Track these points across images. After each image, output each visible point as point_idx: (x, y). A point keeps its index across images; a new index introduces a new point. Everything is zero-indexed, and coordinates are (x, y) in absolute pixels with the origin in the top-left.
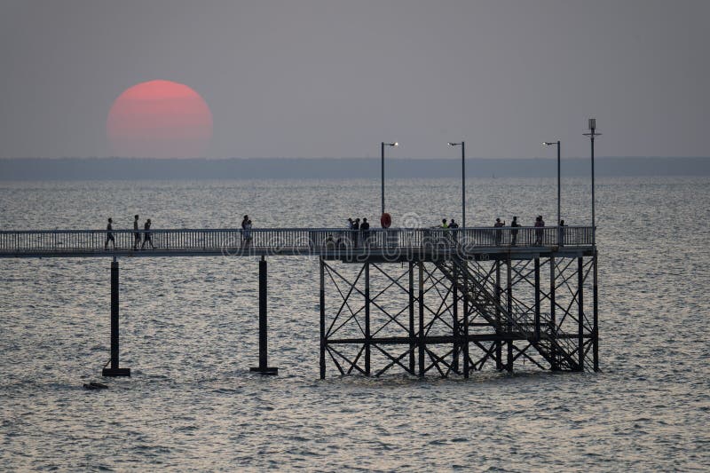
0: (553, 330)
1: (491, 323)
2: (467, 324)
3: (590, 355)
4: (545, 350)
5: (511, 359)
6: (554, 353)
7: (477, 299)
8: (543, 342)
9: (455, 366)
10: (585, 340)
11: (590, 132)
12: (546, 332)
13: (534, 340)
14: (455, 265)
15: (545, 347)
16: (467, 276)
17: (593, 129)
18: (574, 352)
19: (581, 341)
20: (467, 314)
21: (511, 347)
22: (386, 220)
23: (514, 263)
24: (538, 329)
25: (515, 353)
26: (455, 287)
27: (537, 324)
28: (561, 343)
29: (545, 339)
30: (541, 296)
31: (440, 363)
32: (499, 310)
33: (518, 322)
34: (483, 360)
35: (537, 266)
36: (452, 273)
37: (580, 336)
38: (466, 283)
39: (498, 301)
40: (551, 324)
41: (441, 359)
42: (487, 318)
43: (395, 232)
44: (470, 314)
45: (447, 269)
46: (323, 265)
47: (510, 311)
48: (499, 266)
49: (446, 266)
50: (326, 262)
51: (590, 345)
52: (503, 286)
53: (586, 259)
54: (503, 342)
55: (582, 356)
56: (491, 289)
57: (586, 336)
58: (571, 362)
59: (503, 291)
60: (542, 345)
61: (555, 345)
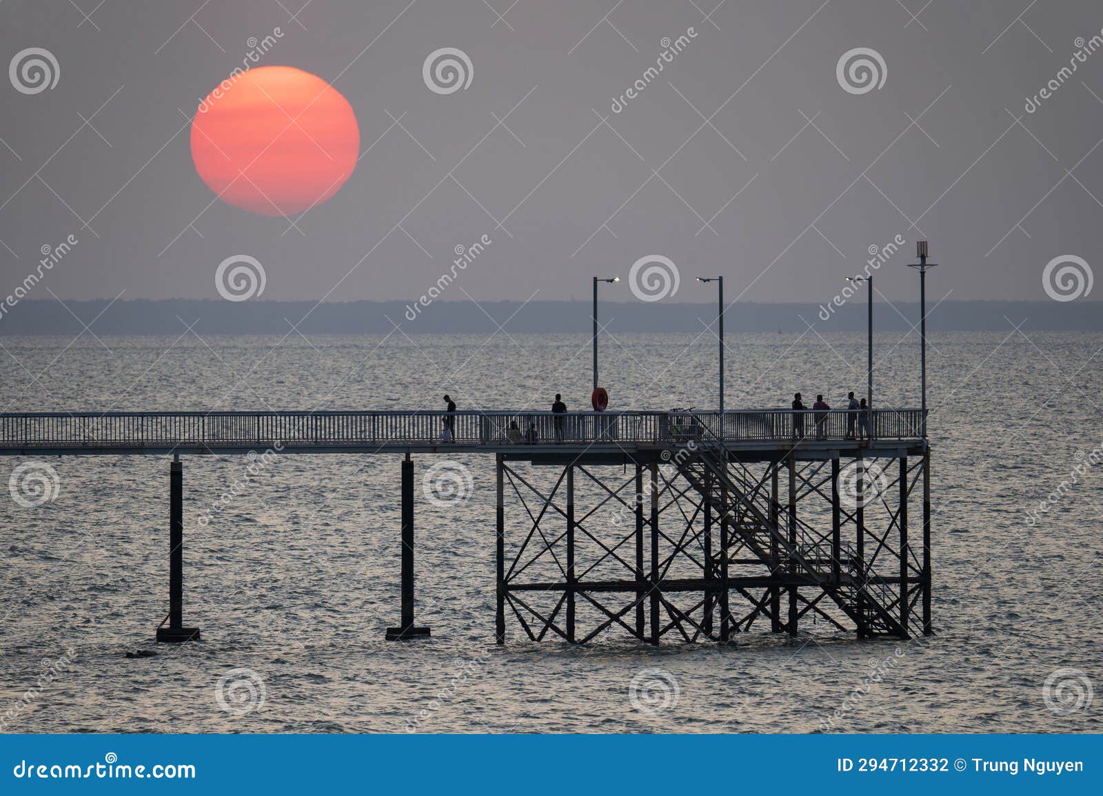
0: (860, 571)
1: (763, 560)
2: (725, 562)
3: (918, 609)
4: (848, 602)
5: (794, 615)
6: (861, 607)
7: (742, 522)
8: (844, 589)
9: (706, 627)
10: (910, 586)
11: (919, 261)
12: (848, 575)
13: (831, 587)
14: (707, 469)
15: (848, 597)
16: (726, 486)
17: (923, 257)
18: (894, 604)
19: (903, 589)
20: (726, 545)
21: (794, 598)
22: (600, 397)
23: (798, 466)
24: (836, 570)
25: (800, 607)
26: (708, 502)
27: (835, 562)
28: (873, 590)
29: (847, 585)
30: (843, 518)
31: (683, 622)
32: (776, 539)
33: (806, 558)
34: (752, 617)
35: (836, 470)
36: (702, 482)
37: (903, 580)
38: (724, 496)
39: (775, 525)
40: (857, 562)
41: (685, 616)
42: (757, 551)
43: (613, 416)
44: (731, 545)
45: (695, 475)
46: (501, 468)
47: (793, 541)
48: (776, 471)
49: (694, 470)
50: (506, 463)
51: (918, 595)
52: (784, 500)
53: (912, 461)
54: (781, 589)
55: (905, 611)
56: (763, 507)
57: (912, 580)
58: (889, 620)
59: (783, 510)
60: (843, 593)
61: (863, 595)
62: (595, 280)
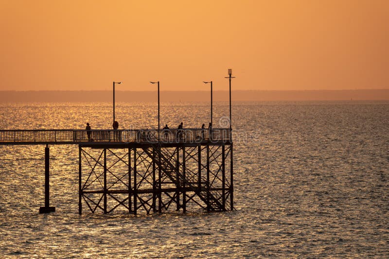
0: (208, 186)
1: (174, 182)
2: (160, 182)
3: (229, 200)
4: (204, 197)
5: (185, 202)
6: (209, 199)
7: (166, 169)
8: (202, 192)
9: (153, 206)
10: (226, 191)
11: (229, 76)
12: (204, 187)
13: (198, 192)
14: (154, 150)
15: (203, 195)
16: (161, 156)
17: (230, 75)
18: (220, 198)
19: (223, 192)
20: (160, 177)
21: (185, 195)
22: (116, 125)
23: (187, 149)
24: (200, 185)
25: (187, 198)
26: (154, 161)
27: (199, 182)
28: (212, 192)
29: (204, 191)
30: (202, 167)
31: (146, 205)
32: (178, 174)
33: (189, 181)
34: (170, 202)
35: (200, 150)
36: (152, 155)
37: (223, 189)
38: (160, 160)
39: (178, 170)
40: (207, 183)
41: (146, 202)
42: (172, 179)
43: (120, 131)
44: (162, 177)
45: (149, 152)
46: (80, 150)
47: (184, 175)
48: (178, 150)
49: (149, 150)
50: (82, 148)
51: (229, 194)
52: (181, 161)
53: (227, 146)
54: (180, 193)
55: (224, 200)
56: (174, 164)
57: (227, 189)
58: (218, 203)
59: (181, 165)
60: (202, 194)
61: (209, 194)
62: (114, 83)
